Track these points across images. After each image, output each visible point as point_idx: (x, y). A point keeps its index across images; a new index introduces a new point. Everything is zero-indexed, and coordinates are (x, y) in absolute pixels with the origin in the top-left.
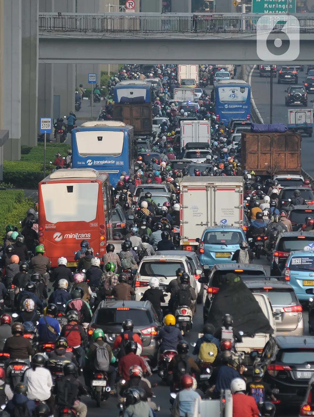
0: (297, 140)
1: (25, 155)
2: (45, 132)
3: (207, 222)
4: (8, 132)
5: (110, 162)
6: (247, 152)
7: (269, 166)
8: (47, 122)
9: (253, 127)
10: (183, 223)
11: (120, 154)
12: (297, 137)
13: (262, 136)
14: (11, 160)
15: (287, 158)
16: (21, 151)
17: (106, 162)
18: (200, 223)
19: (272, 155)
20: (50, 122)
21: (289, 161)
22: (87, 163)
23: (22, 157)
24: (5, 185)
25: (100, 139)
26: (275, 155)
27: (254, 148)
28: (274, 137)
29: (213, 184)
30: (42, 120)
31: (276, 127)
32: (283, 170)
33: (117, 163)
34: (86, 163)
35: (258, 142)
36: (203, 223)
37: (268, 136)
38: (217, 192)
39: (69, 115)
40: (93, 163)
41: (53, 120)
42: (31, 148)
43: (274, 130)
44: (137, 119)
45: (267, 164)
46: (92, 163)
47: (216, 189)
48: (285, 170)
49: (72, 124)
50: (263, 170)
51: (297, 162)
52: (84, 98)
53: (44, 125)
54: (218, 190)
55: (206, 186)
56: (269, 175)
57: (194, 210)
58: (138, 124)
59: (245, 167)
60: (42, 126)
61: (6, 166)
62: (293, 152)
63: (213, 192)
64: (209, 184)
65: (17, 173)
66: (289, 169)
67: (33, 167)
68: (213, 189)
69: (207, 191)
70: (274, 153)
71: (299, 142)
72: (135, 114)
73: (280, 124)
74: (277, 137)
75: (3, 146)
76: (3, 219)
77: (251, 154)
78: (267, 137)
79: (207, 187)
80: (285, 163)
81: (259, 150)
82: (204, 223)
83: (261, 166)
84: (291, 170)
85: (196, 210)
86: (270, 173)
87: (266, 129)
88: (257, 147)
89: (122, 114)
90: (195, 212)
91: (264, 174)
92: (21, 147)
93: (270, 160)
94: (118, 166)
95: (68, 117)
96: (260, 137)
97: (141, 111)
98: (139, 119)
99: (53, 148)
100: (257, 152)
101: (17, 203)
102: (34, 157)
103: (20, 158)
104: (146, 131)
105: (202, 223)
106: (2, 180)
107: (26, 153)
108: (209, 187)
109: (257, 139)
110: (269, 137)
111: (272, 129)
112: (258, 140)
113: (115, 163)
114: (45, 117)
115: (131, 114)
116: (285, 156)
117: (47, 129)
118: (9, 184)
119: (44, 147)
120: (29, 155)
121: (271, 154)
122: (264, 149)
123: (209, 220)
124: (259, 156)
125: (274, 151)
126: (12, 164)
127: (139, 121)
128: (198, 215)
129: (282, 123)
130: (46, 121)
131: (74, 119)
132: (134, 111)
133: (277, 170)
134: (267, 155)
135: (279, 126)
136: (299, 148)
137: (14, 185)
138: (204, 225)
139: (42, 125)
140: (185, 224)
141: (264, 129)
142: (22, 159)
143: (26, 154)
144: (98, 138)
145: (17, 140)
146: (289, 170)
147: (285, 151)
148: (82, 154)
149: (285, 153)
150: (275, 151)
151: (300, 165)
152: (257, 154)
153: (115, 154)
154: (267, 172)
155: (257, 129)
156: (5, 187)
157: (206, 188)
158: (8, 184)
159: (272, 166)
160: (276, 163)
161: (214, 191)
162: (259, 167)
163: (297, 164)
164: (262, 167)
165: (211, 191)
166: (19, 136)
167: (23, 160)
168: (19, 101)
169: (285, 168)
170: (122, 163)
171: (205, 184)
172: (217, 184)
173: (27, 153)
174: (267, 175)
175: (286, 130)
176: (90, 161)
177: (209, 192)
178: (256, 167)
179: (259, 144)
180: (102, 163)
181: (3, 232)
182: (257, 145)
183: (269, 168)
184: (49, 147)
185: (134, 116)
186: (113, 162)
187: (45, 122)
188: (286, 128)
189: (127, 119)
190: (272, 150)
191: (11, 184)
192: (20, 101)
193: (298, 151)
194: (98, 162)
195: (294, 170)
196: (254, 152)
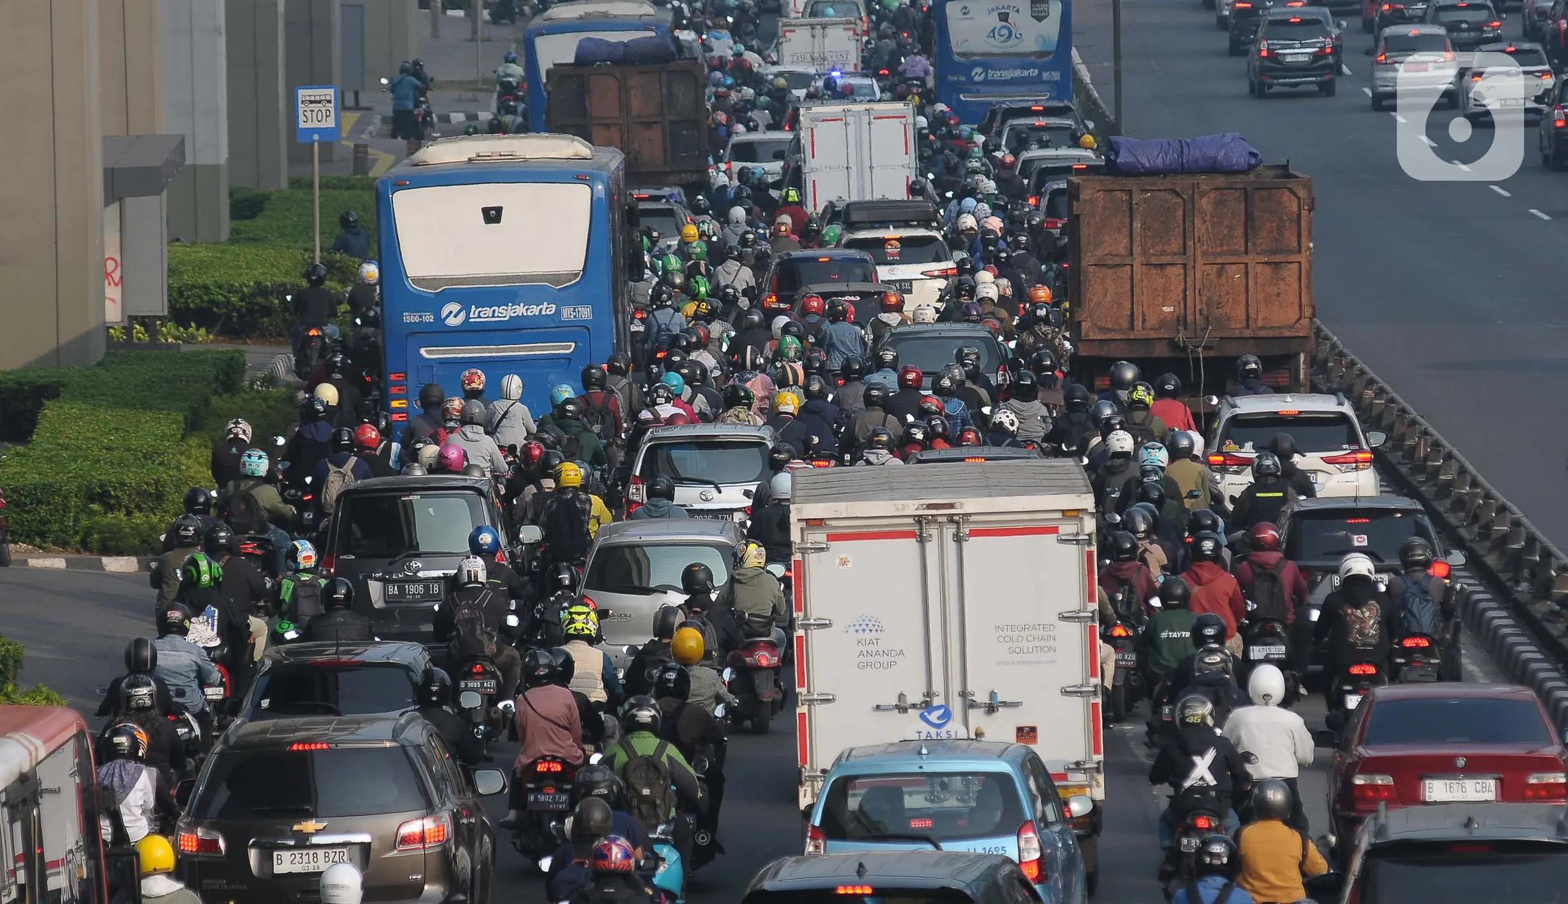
0: (1295, 209)
1: (247, 222)
2: (316, 137)
3: (929, 694)
4: (182, 142)
5: (535, 310)
6: (1084, 263)
7: (1181, 320)
8: (319, 102)
9: (1117, 154)
10: (811, 702)
11: (576, 275)
12: (1296, 195)
13: (1148, 191)
14: (193, 244)
15: (1256, 284)
16: (232, 205)
17: (521, 310)
18: (895, 702)
19: (1190, 273)
20: (329, 102)
21: (1261, 296)
22: (444, 315)
23: (235, 231)
24: (177, 333)
25: (492, 215)
26: (1202, 269)
27: (1114, 243)
28: (1196, 196)
29: (952, 506)
30: (303, 93)
31: (1211, 152)
32: (1237, 334)
33: (567, 313)
34: (437, 315)
35: (1131, 217)
36: (910, 700)
37: (1174, 191)
38: (972, 545)
39: (398, 76)
40: (468, 317)
41: (343, 92)
42: (266, 198)
43: (1201, 163)
44: (648, 125)
45: (1171, 309)
46: (462, 315)
47: (965, 529)
48: (1247, 333)
49: (410, 106)
50: (1152, 335)
51: (1297, 301)
52: (449, 12)
53: (309, 114)
54: (974, 533)
55: (919, 520)
56: (1183, 355)
57: (861, 636)
58: (652, 144)
59: (1079, 323)
60: (301, 118)
61: (180, 263)
62: (1277, 258)
63: (951, 546)
64: (930, 507)
65: (220, 287)
66: (1262, 328)
67: (273, 265)
68: (950, 531)
69: (922, 540)
70: (1200, 261)
71: (1304, 213)
72: (637, 104)
73: (1228, 138)
74: (1212, 195)
75: (165, 193)
76: (174, 455)
77: (1105, 271)
78: (1168, 196)
79: (920, 522)
80: (1247, 305)
81: (1137, 250)
82: (915, 696)
83: (1144, 321)
84: (1271, 334)
85: (874, 635)
86: (1186, 347)
87: (1168, 162)
88: (1126, 241)
89: (588, 107)
90: (870, 648)
91: (1161, 351)
92: (231, 195)
93: (1185, 290)
94: (570, 324)
95: (396, 81)
96: (1137, 197)
97: (665, 91)
98: (656, 123)
99: (346, 194)
100: (1128, 261)
101: (220, 395)
102: (278, 227)
103: (225, 235)
104: (685, 172)
105: (901, 696)
106: (166, 313)
107: (249, 214)
108: (934, 520)
109: (1125, 207)
110: (1178, 195)
111: (1196, 161)
112: (1131, 209)
113: (558, 312)
114: (311, 84)
115: (625, 107)
116: (1247, 273)
117: (320, 125)
118: (191, 329)
119: (313, 194)
120: (260, 221)
121: (1185, 265)
122: (1159, 248)
123: (938, 686)
124: (1137, 277)
125: (1199, 253)
126: (201, 255)
127: (655, 134)
128: (881, 659)
129: (1237, 134)
130: (318, 98)
131: (416, 88)
132: (633, 92)
133: (1215, 334)
134: (1169, 269)
135: (1223, 146)
136: (1304, 239)
137: (208, 332)
138: (914, 706)
139: (301, 111)
140: (819, 710)
141: (1159, 161)
142: (236, 237)
143: (248, 218)
144: (486, 211)
145: (215, 169)
146: (1263, 334)
147: (1246, 253)
148: (419, 281)
149: (1246, 264)
150: (1205, 253)
151: (1308, 312)
152: (1128, 268)
153: (556, 278)
154: (1172, 343)
155: (1131, 159)
156: (176, 338)
157: (916, 528)
158: (186, 329)
159: (1190, 318)
160: (1209, 303)
161: (958, 539)
162: (1138, 324)
163: (1297, 305)
164: (1152, 321)
165: (939, 541)
166: (223, 156)
167: (237, 241)
168: (217, 30)
169: (1248, 327)
170: (585, 313)
171: (912, 507)
172: (970, 505)
173: (253, 216)
174: (1172, 355)
175: (1253, 161)
176: (454, 307)
177: (932, 548)
178: (1125, 324)
179: (1137, 225)
180: (505, 313)
181: (173, 500)
182: (1126, 231)
183: (1181, 328)
184: (331, 192)
185: (635, 112)
186: (549, 309)
187: (311, 102)
188: (1252, 154)
189: (608, 126)
190: (1190, 252)
191: (198, 329)
192: (223, 30)
193: (1299, 252)
194: (488, 311)
195: (1287, 334)
196: (1117, 261)
